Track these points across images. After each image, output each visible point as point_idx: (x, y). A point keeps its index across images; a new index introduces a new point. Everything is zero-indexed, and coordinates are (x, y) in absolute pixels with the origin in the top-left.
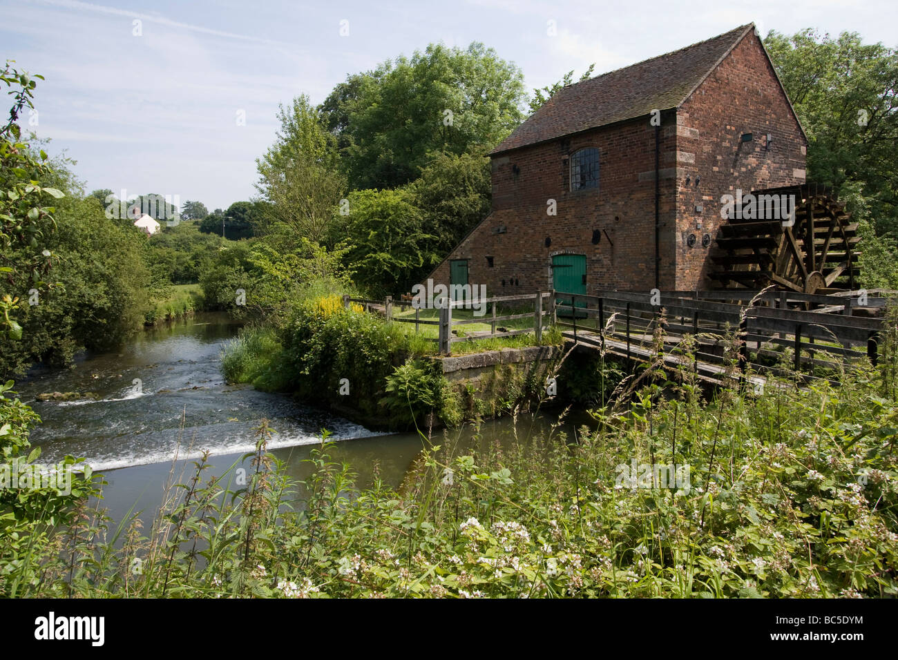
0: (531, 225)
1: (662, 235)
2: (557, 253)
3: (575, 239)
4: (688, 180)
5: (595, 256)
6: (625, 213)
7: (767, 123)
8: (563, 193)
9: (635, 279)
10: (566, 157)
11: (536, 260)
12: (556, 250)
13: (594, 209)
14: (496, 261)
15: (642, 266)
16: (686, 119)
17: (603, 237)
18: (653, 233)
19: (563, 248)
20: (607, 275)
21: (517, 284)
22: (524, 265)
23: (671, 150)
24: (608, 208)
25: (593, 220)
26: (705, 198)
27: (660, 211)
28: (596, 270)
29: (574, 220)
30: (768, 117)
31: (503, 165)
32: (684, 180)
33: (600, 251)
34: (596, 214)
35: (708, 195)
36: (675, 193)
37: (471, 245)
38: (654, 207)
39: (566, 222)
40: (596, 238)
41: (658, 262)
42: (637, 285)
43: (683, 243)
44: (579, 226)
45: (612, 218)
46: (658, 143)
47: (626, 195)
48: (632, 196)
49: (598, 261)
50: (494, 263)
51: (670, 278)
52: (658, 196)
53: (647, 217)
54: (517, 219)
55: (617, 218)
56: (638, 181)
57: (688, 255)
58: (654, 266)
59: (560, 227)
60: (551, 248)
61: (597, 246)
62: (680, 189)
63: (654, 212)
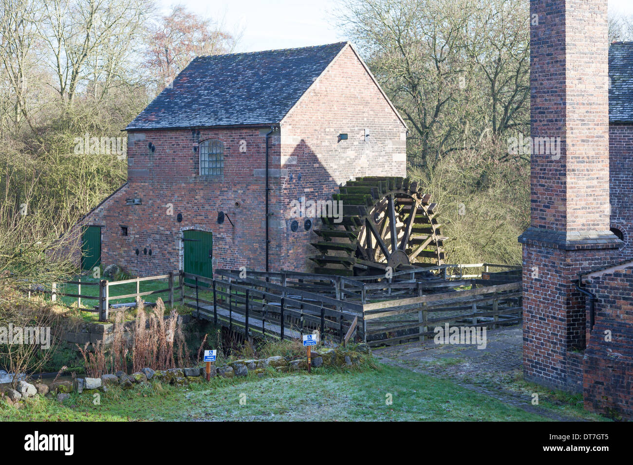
0: (165, 200)
1: (272, 222)
2: (188, 229)
3: (203, 218)
4: (291, 178)
5: (220, 234)
6: (244, 200)
7: (365, 119)
8: (194, 175)
9: (251, 256)
10: (196, 144)
11: (168, 233)
12: (187, 225)
13: (219, 193)
14: (131, 230)
15: (256, 245)
16: (289, 130)
17: (226, 218)
18: (264, 219)
19: (193, 224)
20: (229, 252)
21: (150, 254)
22: (158, 237)
23: (277, 155)
24: (231, 195)
25: (218, 202)
26: (306, 190)
27: (269, 202)
28: (220, 246)
29: (202, 201)
30: (366, 115)
31: (139, 141)
32: (287, 178)
33: (224, 230)
34: (220, 198)
35: (309, 188)
36: (280, 189)
37: (104, 213)
38: (265, 198)
39: (196, 201)
40: (221, 219)
41: (268, 242)
42: (252, 261)
43: (287, 229)
44: (207, 207)
45: (233, 203)
46: (267, 147)
47: (245, 185)
48: (249, 187)
49: (222, 239)
50: (128, 232)
51: (277, 257)
52: (268, 190)
53: (260, 206)
54: (151, 193)
55: (237, 204)
56: (253, 175)
57: (291, 239)
58: (265, 247)
59: (190, 205)
60: (183, 223)
61: (221, 226)
62: (284, 186)
63: (265, 203)
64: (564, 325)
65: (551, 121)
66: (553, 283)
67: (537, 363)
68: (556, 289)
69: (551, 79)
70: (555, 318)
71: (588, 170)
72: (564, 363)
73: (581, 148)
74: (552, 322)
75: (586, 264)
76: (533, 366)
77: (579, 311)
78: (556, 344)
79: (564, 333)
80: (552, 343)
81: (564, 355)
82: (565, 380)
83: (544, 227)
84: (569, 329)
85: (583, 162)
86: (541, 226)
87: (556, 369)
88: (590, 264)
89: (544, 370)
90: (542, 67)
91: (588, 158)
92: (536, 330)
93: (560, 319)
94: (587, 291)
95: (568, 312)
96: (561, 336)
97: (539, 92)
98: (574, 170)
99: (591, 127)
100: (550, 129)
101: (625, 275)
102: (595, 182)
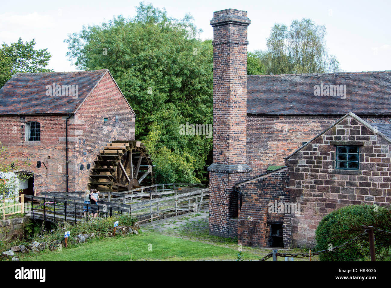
0: (3, 156)
1: (69, 165)
2: (19, 171)
3: (28, 165)
4: (80, 142)
5: (38, 173)
6: (53, 155)
7: (116, 111)
9: (57, 184)
12: (18, 169)
13: (38, 151)
15: (60, 178)
16: (79, 116)
17: (42, 164)
18: (65, 164)
19: (21, 168)
20: (44, 183)
23: (73, 130)
24: (45, 152)
25: (37, 156)
26: (87, 148)
27: (68, 155)
28: (39, 180)
30: (116, 108)
32: (78, 142)
33: (41, 171)
34: (39, 153)
35: (89, 147)
36: (74, 148)
38: (66, 153)
39: (23, 156)
40: (39, 165)
41: (67, 177)
42: (58, 187)
43: (78, 169)
44: (30, 159)
45: (47, 156)
46: (67, 126)
47: (53, 146)
48: (56, 147)
49: (40, 176)
51: (73, 184)
52: (67, 149)
53: (63, 157)
55: (49, 156)
56: (58, 141)
57: (80, 174)
58: (66, 179)
59: (19, 158)
60: (15, 168)
61: (39, 169)
62: (76, 146)
63: (66, 155)
64: (228, 207)
65: (223, 114)
66: (223, 189)
67: (215, 225)
68: (225, 191)
69: (223, 95)
70: (224, 204)
71: (238, 137)
72: (228, 224)
73: (236, 127)
74: (222, 206)
75: (237, 179)
76: (213, 227)
77: (234, 201)
78: (224, 216)
79: (228, 211)
80: (222, 215)
81: (228, 220)
82: (228, 232)
83: (219, 163)
84: (230, 209)
85: (236, 133)
86: (217, 163)
87: (224, 227)
88: (239, 179)
89: (219, 228)
90: (218, 90)
91: (238, 131)
92: (215, 210)
93: (226, 205)
94: (239, 191)
95: (230, 201)
96: (227, 212)
97: (217, 101)
98: (232, 137)
99: (239, 117)
100: (222, 118)
101: (255, 183)
102: (241, 143)
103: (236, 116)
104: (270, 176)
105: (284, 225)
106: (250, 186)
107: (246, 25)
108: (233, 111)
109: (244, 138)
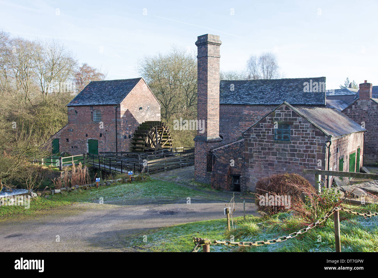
0: (81, 130)
1: (118, 136)
2: (90, 139)
3: (95, 135)
4: (124, 122)
5: (100, 140)
6: (108, 129)
7: (148, 103)
8: (91, 121)
9: (111, 147)
10: (92, 111)
11: (83, 140)
12: (89, 138)
14: (70, 140)
15: (113, 144)
16: (123, 106)
17: (102, 135)
18: (116, 135)
19: (91, 137)
20: (104, 146)
21: (77, 147)
22: (79, 142)
23: (119, 114)
24: (104, 127)
25: (100, 130)
26: (129, 126)
28: (101, 144)
29: (94, 130)
30: (148, 101)
31: (72, 110)
32: (123, 122)
33: (102, 139)
36: (120, 125)
37: (60, 134)
38: (115, 128)
39: (92, 130)
40: (101, 135)
41: (117, 143)
42: (112, 149)
43: (123, 138)
44: (96, 132)
46: (116, 112)
47: (109, 124)
49: (101, 142)
50: (69, 141)
51: (120, 147)
52: (116, 126)
53: (114, 131)
54: (77, 127)
55: (106, 130)
56: (111, 121)
57: (124, 141)
58: (116, 144)
59: (90, 131)
60: (88, 137)
61: (101, 138)
62: (122, 124)
63: (116, 130)
64: (206, 164)
65: (203, 104)
66: (203, 152)
67: (198, 176)
68: (204, 154)
70: (204, 163)
71: (213, 119)
72: (206, 175)
73: (211, 112)
74: (203, 164)
75: (212, 146)
76: (197, 177)
77: (210, 160)
78: (204, 170)
79: (206, 167)
80: (203, 170)
81: (206, 173)
82: (206, 180)
83: (201, 136)
84: (207, 166)
86: (200, 136)
87: (204, 177)
88: (213, 146)
89: (200, 178)
91: (213, 115)
92: (198, 166)
93: (205, 163)
94: (213, 154)
95: (207, 161)
96: (205, 168)
98: (209, 119)
99: (214, 105)
100: (203, 106)
101: (223, 149)
102: (215, 122)
103: (212, 105)
104: (233, 145)
105: (241, 177)
106: (220, 151)
107: (219, 45)
108: (210, 101)
109: (217, 119)
